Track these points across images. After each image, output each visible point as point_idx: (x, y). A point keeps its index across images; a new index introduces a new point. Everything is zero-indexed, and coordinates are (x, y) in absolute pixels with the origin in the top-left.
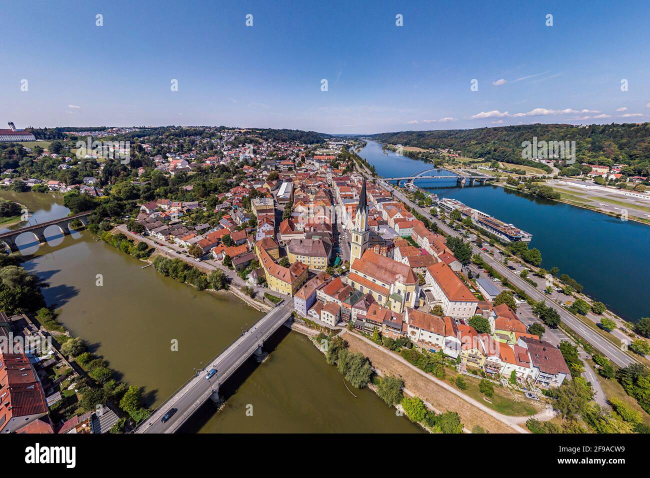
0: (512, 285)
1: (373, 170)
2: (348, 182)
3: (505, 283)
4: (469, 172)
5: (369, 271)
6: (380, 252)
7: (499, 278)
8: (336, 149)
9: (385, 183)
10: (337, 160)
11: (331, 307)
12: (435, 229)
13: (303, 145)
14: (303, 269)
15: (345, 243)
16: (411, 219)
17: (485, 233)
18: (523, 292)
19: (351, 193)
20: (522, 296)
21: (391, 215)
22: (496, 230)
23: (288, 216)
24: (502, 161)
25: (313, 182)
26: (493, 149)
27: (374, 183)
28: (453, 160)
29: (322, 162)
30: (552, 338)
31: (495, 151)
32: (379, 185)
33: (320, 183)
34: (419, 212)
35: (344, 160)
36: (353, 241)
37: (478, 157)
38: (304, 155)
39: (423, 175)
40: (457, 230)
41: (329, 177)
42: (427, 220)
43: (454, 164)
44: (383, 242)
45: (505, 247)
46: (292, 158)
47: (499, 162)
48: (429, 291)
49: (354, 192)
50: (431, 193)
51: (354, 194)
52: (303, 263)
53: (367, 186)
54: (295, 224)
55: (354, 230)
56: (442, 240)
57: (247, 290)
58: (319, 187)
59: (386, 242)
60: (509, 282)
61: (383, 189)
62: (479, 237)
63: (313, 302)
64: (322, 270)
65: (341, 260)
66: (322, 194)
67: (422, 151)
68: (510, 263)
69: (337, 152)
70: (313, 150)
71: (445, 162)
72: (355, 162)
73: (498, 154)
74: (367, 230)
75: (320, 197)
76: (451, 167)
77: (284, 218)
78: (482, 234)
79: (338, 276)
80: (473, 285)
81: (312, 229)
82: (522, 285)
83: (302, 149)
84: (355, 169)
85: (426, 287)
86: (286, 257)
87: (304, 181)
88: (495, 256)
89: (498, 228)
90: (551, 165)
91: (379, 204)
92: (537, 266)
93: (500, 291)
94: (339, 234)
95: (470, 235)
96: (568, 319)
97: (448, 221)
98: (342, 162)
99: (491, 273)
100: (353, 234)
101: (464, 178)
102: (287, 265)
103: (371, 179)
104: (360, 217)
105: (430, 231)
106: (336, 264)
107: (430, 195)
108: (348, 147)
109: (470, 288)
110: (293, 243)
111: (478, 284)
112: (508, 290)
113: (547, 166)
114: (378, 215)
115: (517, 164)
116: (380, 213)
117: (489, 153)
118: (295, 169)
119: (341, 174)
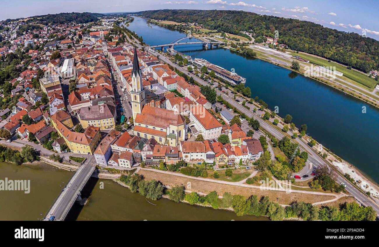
0: (238, 111)
1: (141, 40)
2: (122, 52)
3: (235, 111)
4: (209, 39)
5: (149, 121)
6: (155, 105)
7: (232, 108)
8: (109, 25)
9: (152, 50)
10: (110, 34)
11: (125, 155)
12: (192, 82)
13: (80, 25)
14: (96, 131)
15: (127, 103)
16: (175, 76)
17: (222, 81)
18: (244, 114)
19: (125, 61)
20: (243, 116)
21: (160, 75)
22: (228, 78)
23: (73, 89)
24: (227, 32)
25: (91, 55)
26: (221, 24)
27: (143, 50)
28: (199, 31)
29: (97, 37)
30: (257, 136)
31: (222, 25)
32: (147, 52)
33: (98, 55)
34: (180, 70)
35: (116, 34)
36: (132, 100)
37: (214, 29)
38: (81, 33)
39: (180, 42)
40: (206, 81)
41: (105, 49)
42: (186, 76)
43: (200, 34)
44: (156, 97)
45: (234, 88)
46: (70, 37)
47: (225, 33)
48: (193, 126)
49: (128, 60)
50: (186, 55)
51: (128, 61)
52: (95, 126)
53: (138, 54)
54: (81, 95)
55: (132, 91)
56: (197, 88)
57: (53, 157)
58: (97, 59)
59: (158, 97)
60: (237, 110)
61: (151, 55)
62: (219, 83)
63: (110, 155)
64: (111, 129)
65: (125, 118)
66: (101, 64)
67: (177, 24)
68: (237, 98)
69: (109, 27)
70: (88, 28)
71: (194, 32)
72: (125, 34)
73: (224, 28)
74: (143, 89)
75: (99, 68)
76: (198, 36)
77: (71, 91)
78: (221, 81)
79: (126, 130)
80: (219, 116)
81: (97, 96)
82: (243, 110)
83: (79, 28)
84: (126, 40)
85: (191, 124)
86: (79, 124)
87: (83, 55)
88: (229, 95)
89: (229, 77)
90: (251, 36)
91: (149, 67)
92: (249, 97)
93: (232, 116)
94: (120, 96)
95: (214, 83)
96: (263, 124)
97: (200, 75)
98: (115, 35)
99: (228, 106)
100: (132, 94)
101: (206, 44)
102: (82, 130)
103: (140, 47)
104: (135, 79)
105: (189, 83)
106: (122, 121)
107: (186, 57)
108: (119, 23)
109: (217, 118)
110: (82, 111)
111: (222, 115)
112: (237, 114)
113: (249, 36)
114: (149, 76)
115: (235, 34)
116: (151, 74)
117: (220, 27)
118: (74, 46)
119: (115, 46)
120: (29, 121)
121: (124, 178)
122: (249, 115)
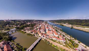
2: (46, 25)
5: (49, 33)
8: (45, 22)
9: (50, 25)
11: (45, 37)
12: (54, 29)
16: (52, 28)
21: (50, 28)
24: (59, 23)
30: (64, 37)
37: (57, 22)
39: (53, 24)
45: (60, 30)
53: (48, 25)
54: (41, 29)
56: (55, 30)
57: (37, 36)
59: (50, 30)
62: (58, 29)
63: (43, 36)
64: (44, 33)
65: (46, 32)
70: (43, 22)
72: (47, 23)
74: (48, 29)
75: (44, 26)
79: (46, 34)
81: (43, 29)
82: (62, 33)
85: (54, 34)
90: (63, 23)
92: (63, 31)
93: (60, 34)
94: (46, 30)
99: (59, 32)
101: (56, 24)
102: (41, 33)
109: (57, 34)
110: (41, 31)
118: (41, 24)
120: (35, 31)
121: (44, 40)
122: (63, 34)
